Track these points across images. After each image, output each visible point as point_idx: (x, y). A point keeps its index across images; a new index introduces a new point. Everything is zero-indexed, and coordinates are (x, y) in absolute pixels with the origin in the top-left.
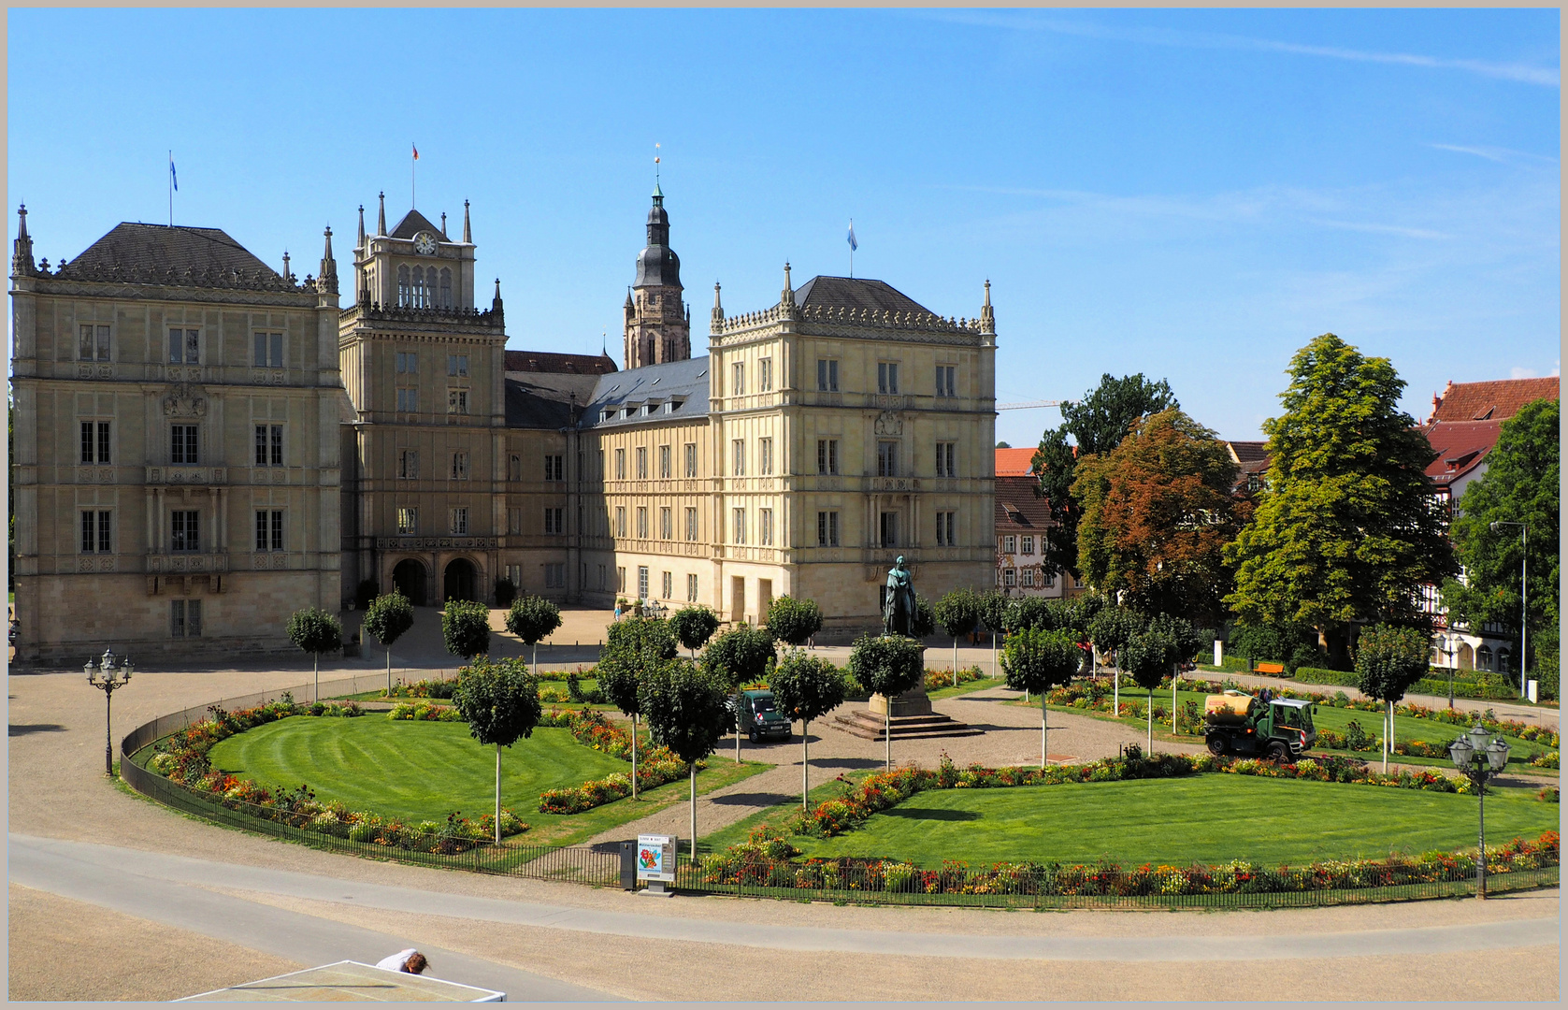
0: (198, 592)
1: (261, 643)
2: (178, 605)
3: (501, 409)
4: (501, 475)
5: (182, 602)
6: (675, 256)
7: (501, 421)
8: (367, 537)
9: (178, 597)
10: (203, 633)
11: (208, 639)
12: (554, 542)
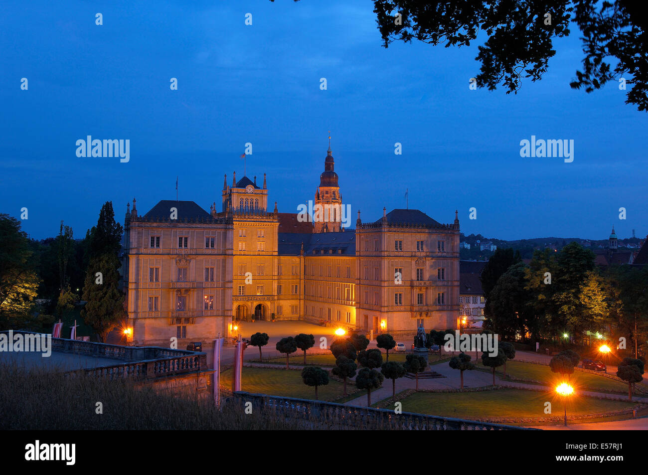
0: (186, 324)
3: (276, 249)
4: (276, 273)
5: (180, 327)
6: (336, 175)
7: (276, 253)
9: (179, 325)
10: (187, 337)
11: (189, 339)
12: (294, 297)
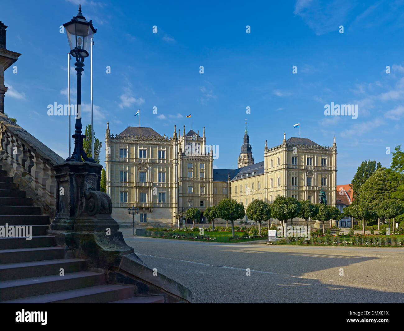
0: (146, 212)
1: (160, 224)
2: (141, 215)
3: (212, 177)
4: (212, 193)
5: (142, 214)
6: (250, 146)
7: (212, 179)
8: (181, 207)
10: (147, 222)
